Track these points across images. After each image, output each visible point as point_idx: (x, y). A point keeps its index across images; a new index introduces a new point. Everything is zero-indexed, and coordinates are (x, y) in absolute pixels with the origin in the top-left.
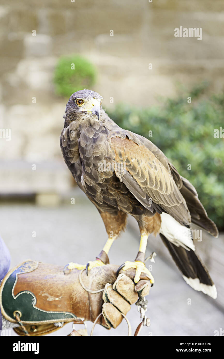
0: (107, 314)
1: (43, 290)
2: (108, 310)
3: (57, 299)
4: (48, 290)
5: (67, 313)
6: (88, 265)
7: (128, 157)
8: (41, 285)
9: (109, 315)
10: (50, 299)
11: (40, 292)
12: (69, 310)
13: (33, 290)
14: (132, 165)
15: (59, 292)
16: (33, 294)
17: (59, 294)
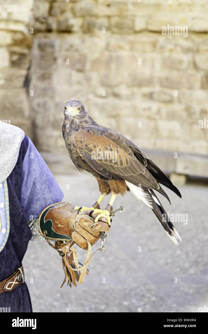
0: (75, 239)
1: (56, 220)
2: (75, 236)
3: (62, 226)
4: (59, 220)
5: (67, 236)
6: (81, 208)
7: (87, 143)
8: (56, 217)
9: (76, 239)
10: (59, 226)
11: (55, 221)
12: (68, 234)
13: (52, 219)
14: (90, 149)
15: (63, 222)
16: (52, 221)
17: (63, 224)
